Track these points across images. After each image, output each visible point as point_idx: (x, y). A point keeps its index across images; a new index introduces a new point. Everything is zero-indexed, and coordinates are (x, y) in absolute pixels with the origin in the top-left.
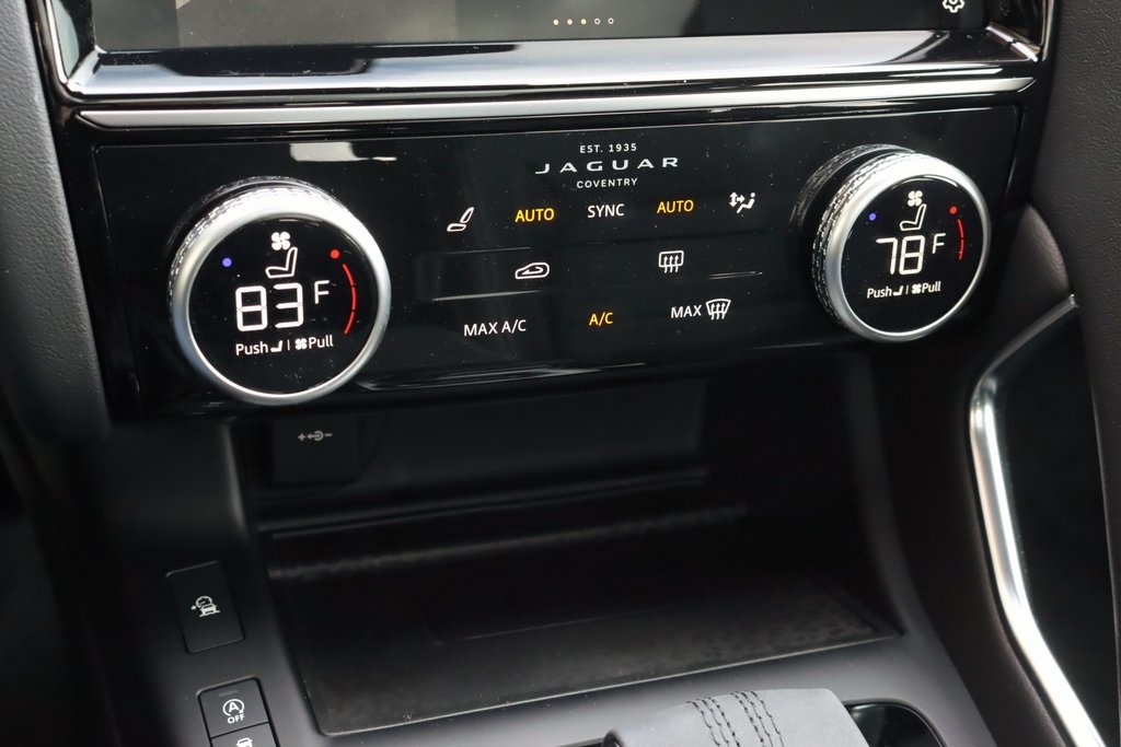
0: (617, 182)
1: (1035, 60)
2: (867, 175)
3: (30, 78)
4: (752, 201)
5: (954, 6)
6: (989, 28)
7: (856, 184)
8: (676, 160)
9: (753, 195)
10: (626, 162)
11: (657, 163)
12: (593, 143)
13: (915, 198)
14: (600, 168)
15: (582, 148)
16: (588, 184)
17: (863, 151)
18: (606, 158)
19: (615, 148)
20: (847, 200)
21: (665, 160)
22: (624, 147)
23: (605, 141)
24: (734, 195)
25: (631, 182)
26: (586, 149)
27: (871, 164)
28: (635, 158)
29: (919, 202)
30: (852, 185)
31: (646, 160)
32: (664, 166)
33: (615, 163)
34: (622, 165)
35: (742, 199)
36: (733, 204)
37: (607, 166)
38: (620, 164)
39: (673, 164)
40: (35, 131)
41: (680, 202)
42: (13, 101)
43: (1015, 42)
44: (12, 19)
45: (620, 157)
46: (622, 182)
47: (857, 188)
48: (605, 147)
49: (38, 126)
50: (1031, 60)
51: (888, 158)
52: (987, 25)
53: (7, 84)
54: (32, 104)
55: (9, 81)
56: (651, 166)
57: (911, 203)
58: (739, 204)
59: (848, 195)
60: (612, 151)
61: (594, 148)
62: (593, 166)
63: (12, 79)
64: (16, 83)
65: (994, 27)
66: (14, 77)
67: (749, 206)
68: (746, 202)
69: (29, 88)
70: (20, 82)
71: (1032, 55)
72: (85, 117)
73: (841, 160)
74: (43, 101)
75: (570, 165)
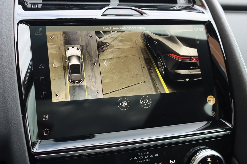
0: (146, 160)
1: (231, 127)
2: (198, 155)
3: (25, 150)
4: (174, 162)
5: (213, 115)
6: (221, 120)
7: (196, 157)
8: (158, 155)
9: (174, 160)
10: (148, 156)
11: (154, 156)
12: (140, 153)
13: (209, 159)
14: (142, 158)
15: (138, 154)
16: (140, 161)
17: (197, 148)
18: (143, 156)
19: (145, 153)
20: (194, 161)
22: (147, 153)
23: (143, 152)
24: (170, 161)
25: (149, 160)
26: (139, 154)
27: (199, 152)
28: (149, 155)
29: (210, 160)
30: (195, 157)
31: (152, 155)
32: (156, 156)
33: (145, 156)
34: (147, 157)
35: (172, 161)
36: (170, 162)
37: (144, 157)
39: (157, 156)
40: (26, 161)
41: (159, 163)
42: (22, 155)
43: (225, 122)
45: (146, 155)
46: (147, 160)
47: (196, 158)
50: (230, 127)
51: (203, 151)
53: (20, 152)
54: (25, 156)
57: (208, 160)
58: (172, 162)
59: (195, 160)
62: (141, 158)
63: (22, 151)
64: (22, 152)
65: (222, 119)
66: (22, 150)
67: (174, 163)
68: (173, 162)
69: (25, 152)
71: (230, 126)
72: (36, 157)
73: (192, 150)
74: (28, 154)
75: (136, 158)
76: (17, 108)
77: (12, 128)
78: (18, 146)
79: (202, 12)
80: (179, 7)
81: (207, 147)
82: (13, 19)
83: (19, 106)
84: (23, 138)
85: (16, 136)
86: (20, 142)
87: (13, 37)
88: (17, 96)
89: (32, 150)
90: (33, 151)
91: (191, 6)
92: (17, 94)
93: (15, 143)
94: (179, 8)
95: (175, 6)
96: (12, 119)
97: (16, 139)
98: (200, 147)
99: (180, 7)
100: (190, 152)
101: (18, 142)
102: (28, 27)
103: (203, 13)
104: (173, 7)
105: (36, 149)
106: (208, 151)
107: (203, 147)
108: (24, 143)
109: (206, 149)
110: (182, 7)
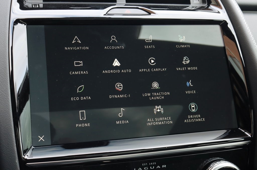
2: (212, 167)
3: (16, 157)
6: (239, 129)
8: (165, 166)
10: (154, 167)
11: (161, 166)
14: (147, 169)
17: (211, 160)
18: (149, 166)
19: (151, 164)
21: (163, 166)
22: (153, 164)
23: (148, 162)
26: (144, 165)
27: (213, 164)
28: (156, 166)
31: (158, 166)
33: (151, 167)
37: (149, 168)
38: (152, 167)
39: (165, 167)
40: (16, 169)
42: (11, 162)
43: (245, 132)
44: (12, 144)
45: (152, 166)
48: (148, 164)
49: (17, 167)
51: (217, 162)
52: (239, 128)
54: (16, 163)
55: (11, 158)
56: (160, 167)
60: (150, 164)
61: (146, 164)
62: (146, 168)
63: (11, 157)
69: (15, 159)
70: (13, 158)
71: (249, 136)
72: (27, 165)
73: (206, 162)
74: (18, 161)
75: (140, 168)
76: (8, 110)
77: (1, 132)
78: (8, 151)
79: (217, 12)
80: (193, 7)
81: (222, 159)
82: (9, 17)
83: (10, 108)
84: (13, 144)
85: (6, 141)
86: (9, 147)
87: (8, 36)
88: (8, 98)
89: (23, 156)
90: (24, 158)
91: (206, 6)
92: (8, 95)
93: (4, 148)
94: (193, 9)
95: (188, 6)
96: (1, 123)
97: (5, 144)
98: (214, 159)
99: (195, 7)
100: (204, 164)
101: (8, 148)
102: (26, 26)
103: (219, 12)
104: (186, 8)
105: (28, 156)
106: (223, 162)
107: (218, 158)
108: (14, 149)
109: (222, 161)
110: (196, 7)
